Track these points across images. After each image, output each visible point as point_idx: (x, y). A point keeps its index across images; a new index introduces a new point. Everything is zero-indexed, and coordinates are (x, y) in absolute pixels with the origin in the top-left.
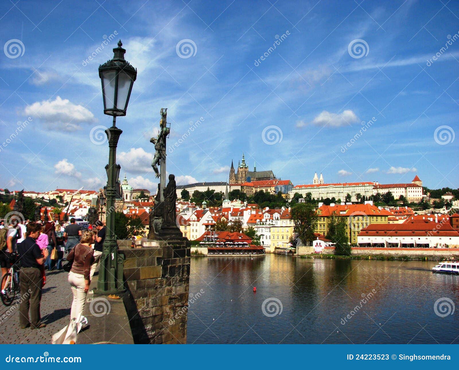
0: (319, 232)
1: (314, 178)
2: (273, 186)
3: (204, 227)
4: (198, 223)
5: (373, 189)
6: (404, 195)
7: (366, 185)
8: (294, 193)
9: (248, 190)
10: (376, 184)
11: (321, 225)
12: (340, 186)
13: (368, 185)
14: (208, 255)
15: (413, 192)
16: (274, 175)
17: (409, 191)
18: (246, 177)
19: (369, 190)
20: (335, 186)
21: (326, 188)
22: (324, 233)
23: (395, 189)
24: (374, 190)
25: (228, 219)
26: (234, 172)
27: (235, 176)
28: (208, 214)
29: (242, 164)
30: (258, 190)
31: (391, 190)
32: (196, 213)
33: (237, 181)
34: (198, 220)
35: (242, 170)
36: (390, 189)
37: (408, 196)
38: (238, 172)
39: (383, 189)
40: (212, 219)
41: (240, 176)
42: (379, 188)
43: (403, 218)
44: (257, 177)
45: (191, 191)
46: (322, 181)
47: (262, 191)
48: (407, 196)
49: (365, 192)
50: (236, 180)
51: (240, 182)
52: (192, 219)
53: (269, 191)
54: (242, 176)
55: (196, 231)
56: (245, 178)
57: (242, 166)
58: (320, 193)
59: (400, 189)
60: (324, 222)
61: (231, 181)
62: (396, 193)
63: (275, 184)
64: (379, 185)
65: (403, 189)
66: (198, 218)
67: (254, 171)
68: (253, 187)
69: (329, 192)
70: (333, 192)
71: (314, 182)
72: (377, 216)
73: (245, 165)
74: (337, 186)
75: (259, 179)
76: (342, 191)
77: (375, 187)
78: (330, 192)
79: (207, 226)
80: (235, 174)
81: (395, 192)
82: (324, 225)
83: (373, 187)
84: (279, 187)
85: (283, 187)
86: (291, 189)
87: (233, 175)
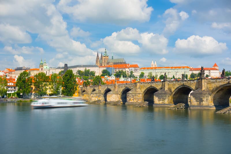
1: (152, 64)
8: (141, 72)
12: (169, 69)
13: (186, 68)
15: (214, 73)
16: (125, 62)
17: (212, 72)
18: (107, 62)
19: (187, 71)
20: (166, 69)
21: (161, 69)
26: (99, 59)
30: (117, 70)
37: (211, 75)
39: (196, 71)
41: (103, 61)
42: (193, 70)
44: (114, 62)
45: (75, 70)
53: (124, 71)
54: (105, 61)
58: (156, 73)
59: (206, 71)
61: (97, 64)
63: (128, 67)
64: (193, 68)
65: (208, 71)
67: (112, 59)
71: (152, 66)
73: (107, 55)
75: (116, 64)
76: (170, 72)
77: (191, 70)
83: (189, 70)
84: (131, 68)
85: (133, 68)
86: (138, 70)
87: (98, 61)
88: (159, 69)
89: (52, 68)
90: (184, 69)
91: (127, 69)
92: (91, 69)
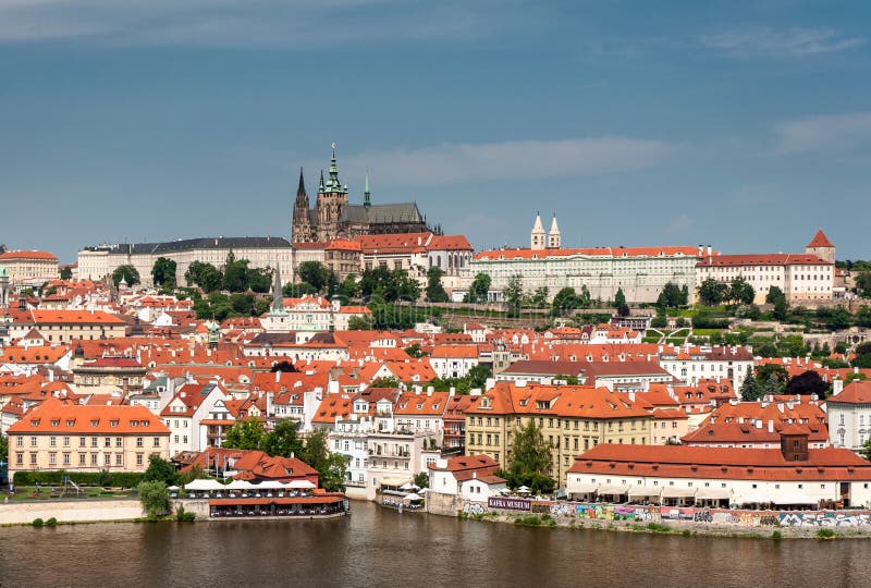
0: (484, 453)
1: (534, 231)
2: (416, 250)
3: (205, 429)
4: (189, 420)
5: (697, 266)
6: (781, 285)
7: (676, 255)
8: (476, 274)
9: (345, 262)
10: (705, 252)
11: (489, 436)
12: (604, 257)
13: (682, 255)
14: (210, 519)
15: (806, 277)
16: (421, 218)
17: (796, 277)
18: (341, 221)
19: (684, 270)
20: (590, 257)
21: (566, 260)
22: (497, 456)
23: (757, 268)
24: (698, 270)
25: (264, 411)
26: (306, 204)
27: (309, 217)
28: (216, 395)
29: (330, 183)
30: (376, 264)
31: (745, 273)
32: (183, 395)
33: (314, 231)
34: (190, 414)
35: (328, 200)
36: (743, 268)
37: (793, 291)
38: (318, 203)
39: (725, 269)
40: (225, 410)
41: (323, 216)
42: (714, 266)
43: (702, 410)
44: (372, 220)
45: (184, 261)
46: (555, 238)
47: (384, 266)
48: (788, 288)
49: (675, 274)
50: (311, 228)
51: (322, 235)
52: (174, 408)
53: (405, 266)
54: (329, 218)
55: (186, 440)
56: (338, 224)
57: (328, 190)
58: (547, 276)
59: (773, 269)
60: (498, 429)
61: (298, 230)
62: (761, 281)
63: (422, 246)
64: (715, 257)
65: (781, 271)
66: (190, 407)
67: (365, 204)
68: (360, 252)
69: (573, 272)
70: (586, 272)
71: (533, 242)
72: (621, 420)
73: (339, 186)
74: (595, 257)
75: (378, 228)
76: (610, 272)
77: (703, 263)
78: (577, 272)
79: (212, 428)
80: (308, 211)
81: (757, 278)
82: (497, 436)
83: (695, 262)
84: (434, 254)
85: (444, 255)
86: (466, 262)
87: (305, 214)
88: (561, 261)
89: (93, 250)
90: (673, 259)
91: (417, 259)
92: (257, 259)
